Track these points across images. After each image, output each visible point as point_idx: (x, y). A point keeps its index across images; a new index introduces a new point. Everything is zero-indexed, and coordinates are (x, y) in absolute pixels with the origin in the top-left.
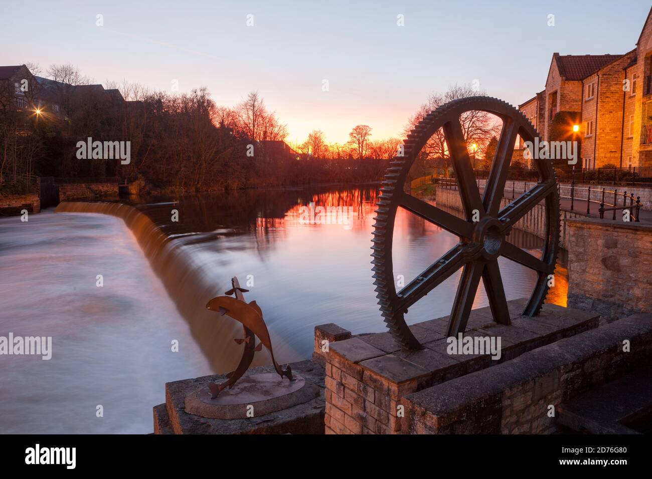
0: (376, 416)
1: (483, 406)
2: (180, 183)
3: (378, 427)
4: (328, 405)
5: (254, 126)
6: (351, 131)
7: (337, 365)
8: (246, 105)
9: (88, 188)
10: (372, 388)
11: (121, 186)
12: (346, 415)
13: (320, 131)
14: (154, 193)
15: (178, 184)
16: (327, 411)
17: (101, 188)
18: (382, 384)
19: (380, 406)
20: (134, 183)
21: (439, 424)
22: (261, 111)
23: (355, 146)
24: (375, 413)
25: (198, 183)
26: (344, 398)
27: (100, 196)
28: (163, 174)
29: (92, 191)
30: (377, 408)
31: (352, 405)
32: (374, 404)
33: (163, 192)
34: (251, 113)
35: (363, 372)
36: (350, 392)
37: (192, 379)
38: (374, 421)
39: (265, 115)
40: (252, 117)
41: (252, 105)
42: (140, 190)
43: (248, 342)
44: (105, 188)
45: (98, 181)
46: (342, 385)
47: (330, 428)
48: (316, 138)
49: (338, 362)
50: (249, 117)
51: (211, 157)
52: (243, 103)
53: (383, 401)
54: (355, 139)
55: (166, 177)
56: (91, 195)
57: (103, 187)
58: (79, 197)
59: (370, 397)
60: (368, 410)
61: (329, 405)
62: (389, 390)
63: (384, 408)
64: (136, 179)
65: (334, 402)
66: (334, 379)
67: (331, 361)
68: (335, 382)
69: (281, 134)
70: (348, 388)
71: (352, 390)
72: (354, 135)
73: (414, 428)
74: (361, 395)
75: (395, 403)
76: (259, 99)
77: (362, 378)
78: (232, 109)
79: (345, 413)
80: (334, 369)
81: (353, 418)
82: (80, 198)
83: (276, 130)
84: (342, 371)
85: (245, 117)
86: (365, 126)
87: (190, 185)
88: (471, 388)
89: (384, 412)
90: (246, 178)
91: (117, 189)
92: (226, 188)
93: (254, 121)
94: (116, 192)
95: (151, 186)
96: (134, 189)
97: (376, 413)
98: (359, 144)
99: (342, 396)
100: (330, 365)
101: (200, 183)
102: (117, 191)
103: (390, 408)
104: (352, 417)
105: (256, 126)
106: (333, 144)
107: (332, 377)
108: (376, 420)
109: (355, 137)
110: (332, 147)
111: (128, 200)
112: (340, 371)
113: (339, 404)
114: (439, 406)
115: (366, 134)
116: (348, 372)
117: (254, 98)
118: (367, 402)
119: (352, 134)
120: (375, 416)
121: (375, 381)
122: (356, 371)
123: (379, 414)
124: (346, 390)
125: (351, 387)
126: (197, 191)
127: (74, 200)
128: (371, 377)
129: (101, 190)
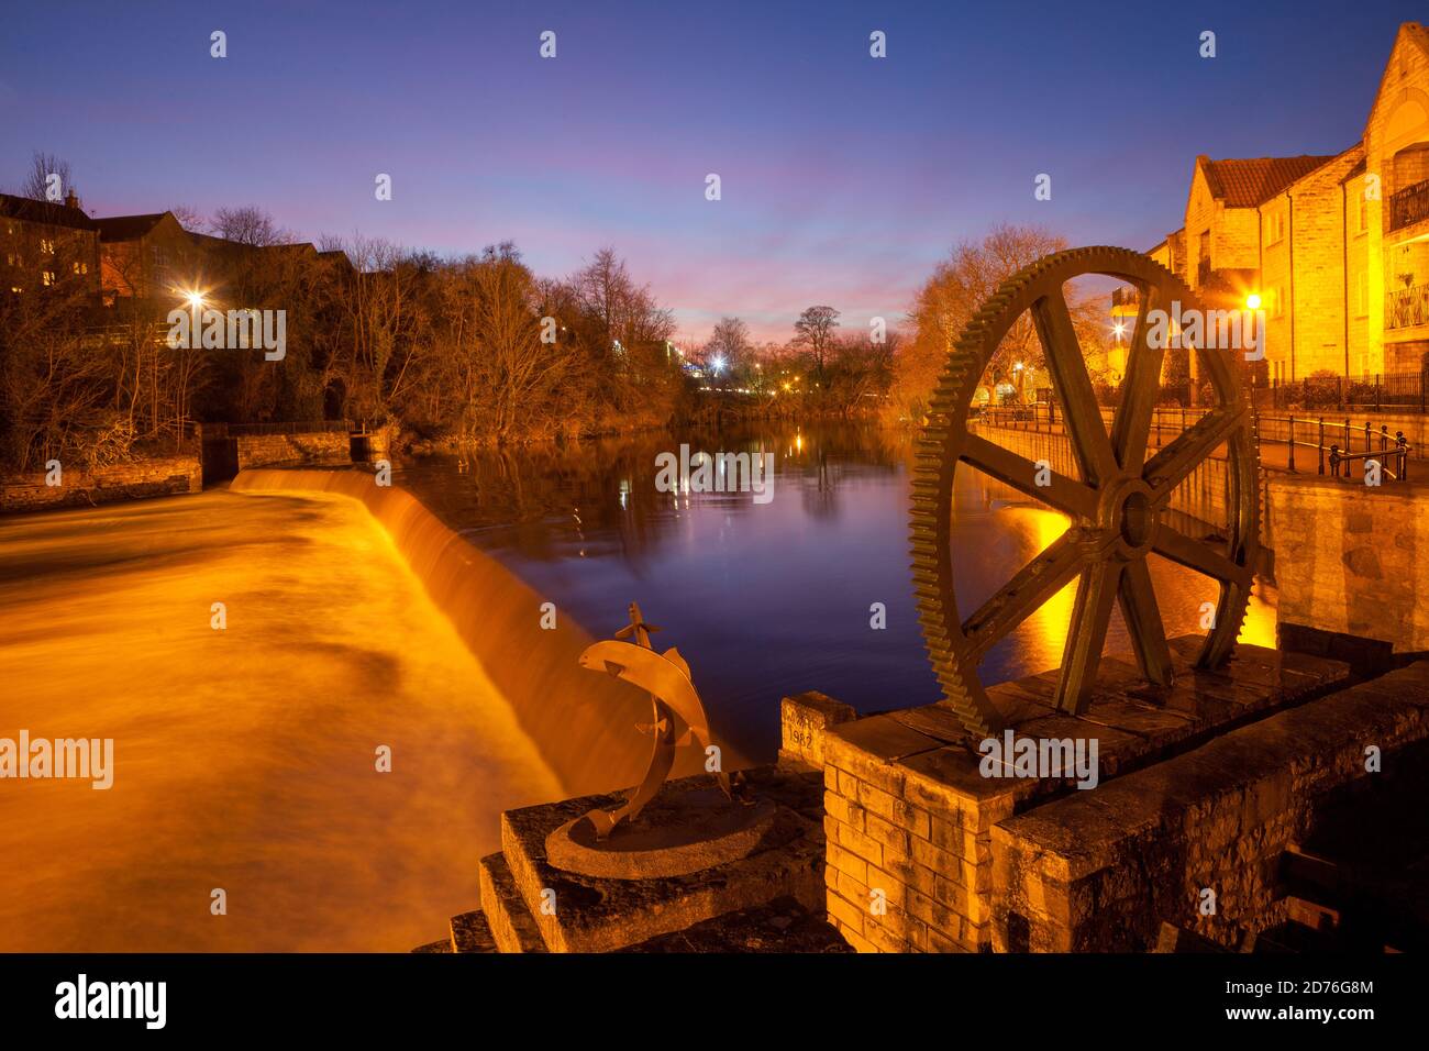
0: (934, 867)
1: (1150, 839)
2: (469, 430)
3: (939, 887)
4: (830, 848)
5: (608, 315)
6: (799, 319)
7: (849, 769)
8: (591, 273)
9: (293, 442)
10: (925, 811)
11: (355, 436)
12: (870, 866)
13: (737, 320)
14: (417, 449)
15: (464, 430)
16: (829, 858)
17: (316, 441)
18: (944, 801)
19: (942, 843)
20: (379, 431)
21: (1072, 874)
22: (622, 284)
23: (808, 346)
24: (930, 860)
25: (503, 427)
26: (865, 831)
27: (316, 456)
28: (434, 413)
29: (300, 448)
30: (937, 850)
31: (882, 846)
32: (930, 841)
33: (435, 446)
34: (601, 289)
35: (904, 780)
36: (878, 821)
38: (930, 875)
39: (630, 291)
40: (603, 297)
41: (604, 272)
42: (392, 445)
43: (664, 730)
44: (325, 442)
45: (306, 430)
46: (861, 807)
47: (836, 893)
48: (729, 334)
49: (850, 763)
50: (597, 297)
51: (526, 376)
52: (586, 271)
53: (948, 836)
54: (806, 334)
55: (442, 417)
56: (296, 456)
57: (320, 439)
58: (275, 460)
59: (921, 827)
60: (918, 853)
61: (834, 847)
62: (960, 814)
63: (950, 850)
64: (382, 422)
65: (843, 842)
66: (842, 796)
67: (834, 761)
68: (845, 804)
69: (661, 329)
70: (872, 813)
71: (881, 817)
72: (805, 326)
73: (1018, 884)
74: (902, 825)
75: (974, 838)
76: (617, 260)
77: (902, 791)
78: (564, 283)
79: (868, 862)
80: (843, 777)
81: (886, 872)
82: (277, 463)
83: (651, 320)
84: (859, 780)
85: (589, 296)
86: (825, 308)
87: (487, 432)
88: (1125, 805)
89: (951, 857)
90: (596, 416)
91: (346, 444)
92: (559, 438)
93: (609, 303)
94: (344, 448)
95: (412, 435)
96: (378, 442)
97: (935, 859)
98: (815, 343)
99: (861, 830)
100: (834, 770)
101: (507, 428)
102: (348, 446)
103: (963, 848)
104: (882, 870)
105: (612, 314)
106: (764, 344)
107: (838, 793)
108: (935, 873)
109: (807, 330)
110: (763, 350)
111: (368, 464)
112: (855, 781)
113: (856, 847)
114: (1068, 839)
115: (827, 323)
116: (873, 781)
117: (606, 259)
118: (914, 838)
119: (799, 325)
120: (930, 864)
121: (931, 797)
122: (889, 779)
123: (941, 861)
124: (870, 817)
125: (880, 810)
126: (502, 444)
127: (265, 466)
128: (921, 790)
129: (316, 448)
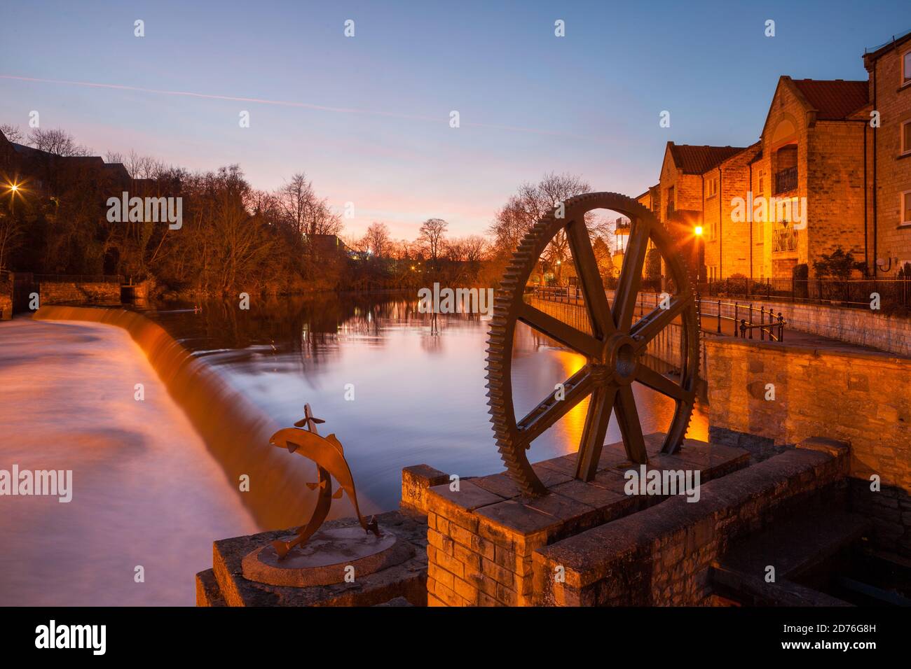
0: (496, 578)
1: (630, 560)
2: (203, 286)
3: (499, 591)
4: (431, 566)
5: (299, 216)
6: (422, 226)
7: (444, 514)
8: (289, 189)
9: (80, 288)
10: (492, 542)
11: (124, 286)
12: (456, 578)
13: (382, 224)
14: (167, 297)
15: (200, 286)
16: (430, 573)
17: (96, 288)
18: (504, 536)
19: (502, 563)
20: (142, 284)
21: (582, 582)
22: (309, 197)
23: (427, 244)
24: (495, 573)
25: (226, 285)
26: (453, 555)
27: (96, 299)
28: (180, 273)
29: (85, 293)
30: (498, 567)
31: (464, 565)
32: (494, 562)
33: (180, 296)
34: (295, 199)
35: (479, 522)
36: (461, 548)
37: (248, 536)
38: (494, 583)
39: (313, 202)
40: (296, 205)
41: (298, 187)
42: (150, 293)
43: (324, 487)
44: (103, 290)
45: (90, 281)
46: (451, 539)
47: (434, 595)
48: (377, 233)
49: (444, 511)
50: (293, 205)
51: (244, 253)
52: (286, 187)
53: (506, 558)
54: (426, 236)
55: (185, 277)
56: (82, 298)
57: (100, 287)
58: (67, 300)
59: (489, 553)
60: (486, 570)
61: (433, 565)
62: (513, 543)
63: (507, 567)
64: (143, 278)
65: (439, 562)
66: (439, 532)
67: (435, 509)
68: (440, 537)
69: (334, 227)
70: (458, 543)
71: (464, 546)
72: (426, 230)
73: (549, 589)
74: (477, 551)
75: (522, 560)
76: (307, 181)
77: (477, 529)
78: (271, 194)
79: (454, 575)
80: (440, 520)
81: (466, 581)
82: (68, 302)
83: (327, 221)
84: (450, 521)
85: (287, 204)
86: (439, 220)
87: (215, 288)
88: (615, 539)
89: (507, 572)
90: (288, 281)
91: (118, 291)
92: (263, 294)
93: (300, 209)
94: (116, 294)
95: (164, 288)
96: (141, 292)
97: (497, 573)
98: (432, 242)
99: (451, 555)
100: (435, 515)
101: (229, 286)
102: (119, 293)
103: (515, 566)
104: (464, 580)
105: (302, 216)
106: (399, 240)
107: (436, 530)
108: (497, 582)
109: (427, 233)
110: (398, 244)
111: (132, 305)
112: (447, 522)
113: (447, 565)
114: (580, 560)
115: (440, 229)
116: (459, 522)
117: (300, 181)
118: (484, 560)
119: (422, 229)
120: (495, 576)
121: (495, 533)
122: (469, 522)
123: (501, 574)
124: (456, 546)
125: (463, 542)
126: (225, 295)
127: (59, 304)
128: (489, 529)
129: (96, 292)
